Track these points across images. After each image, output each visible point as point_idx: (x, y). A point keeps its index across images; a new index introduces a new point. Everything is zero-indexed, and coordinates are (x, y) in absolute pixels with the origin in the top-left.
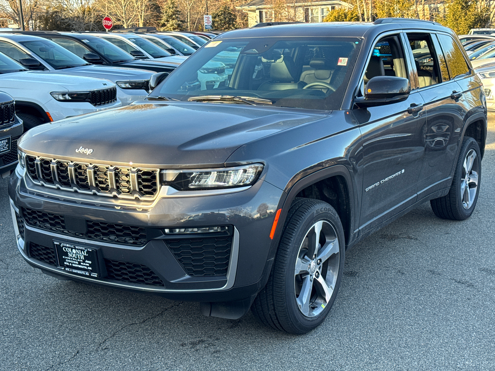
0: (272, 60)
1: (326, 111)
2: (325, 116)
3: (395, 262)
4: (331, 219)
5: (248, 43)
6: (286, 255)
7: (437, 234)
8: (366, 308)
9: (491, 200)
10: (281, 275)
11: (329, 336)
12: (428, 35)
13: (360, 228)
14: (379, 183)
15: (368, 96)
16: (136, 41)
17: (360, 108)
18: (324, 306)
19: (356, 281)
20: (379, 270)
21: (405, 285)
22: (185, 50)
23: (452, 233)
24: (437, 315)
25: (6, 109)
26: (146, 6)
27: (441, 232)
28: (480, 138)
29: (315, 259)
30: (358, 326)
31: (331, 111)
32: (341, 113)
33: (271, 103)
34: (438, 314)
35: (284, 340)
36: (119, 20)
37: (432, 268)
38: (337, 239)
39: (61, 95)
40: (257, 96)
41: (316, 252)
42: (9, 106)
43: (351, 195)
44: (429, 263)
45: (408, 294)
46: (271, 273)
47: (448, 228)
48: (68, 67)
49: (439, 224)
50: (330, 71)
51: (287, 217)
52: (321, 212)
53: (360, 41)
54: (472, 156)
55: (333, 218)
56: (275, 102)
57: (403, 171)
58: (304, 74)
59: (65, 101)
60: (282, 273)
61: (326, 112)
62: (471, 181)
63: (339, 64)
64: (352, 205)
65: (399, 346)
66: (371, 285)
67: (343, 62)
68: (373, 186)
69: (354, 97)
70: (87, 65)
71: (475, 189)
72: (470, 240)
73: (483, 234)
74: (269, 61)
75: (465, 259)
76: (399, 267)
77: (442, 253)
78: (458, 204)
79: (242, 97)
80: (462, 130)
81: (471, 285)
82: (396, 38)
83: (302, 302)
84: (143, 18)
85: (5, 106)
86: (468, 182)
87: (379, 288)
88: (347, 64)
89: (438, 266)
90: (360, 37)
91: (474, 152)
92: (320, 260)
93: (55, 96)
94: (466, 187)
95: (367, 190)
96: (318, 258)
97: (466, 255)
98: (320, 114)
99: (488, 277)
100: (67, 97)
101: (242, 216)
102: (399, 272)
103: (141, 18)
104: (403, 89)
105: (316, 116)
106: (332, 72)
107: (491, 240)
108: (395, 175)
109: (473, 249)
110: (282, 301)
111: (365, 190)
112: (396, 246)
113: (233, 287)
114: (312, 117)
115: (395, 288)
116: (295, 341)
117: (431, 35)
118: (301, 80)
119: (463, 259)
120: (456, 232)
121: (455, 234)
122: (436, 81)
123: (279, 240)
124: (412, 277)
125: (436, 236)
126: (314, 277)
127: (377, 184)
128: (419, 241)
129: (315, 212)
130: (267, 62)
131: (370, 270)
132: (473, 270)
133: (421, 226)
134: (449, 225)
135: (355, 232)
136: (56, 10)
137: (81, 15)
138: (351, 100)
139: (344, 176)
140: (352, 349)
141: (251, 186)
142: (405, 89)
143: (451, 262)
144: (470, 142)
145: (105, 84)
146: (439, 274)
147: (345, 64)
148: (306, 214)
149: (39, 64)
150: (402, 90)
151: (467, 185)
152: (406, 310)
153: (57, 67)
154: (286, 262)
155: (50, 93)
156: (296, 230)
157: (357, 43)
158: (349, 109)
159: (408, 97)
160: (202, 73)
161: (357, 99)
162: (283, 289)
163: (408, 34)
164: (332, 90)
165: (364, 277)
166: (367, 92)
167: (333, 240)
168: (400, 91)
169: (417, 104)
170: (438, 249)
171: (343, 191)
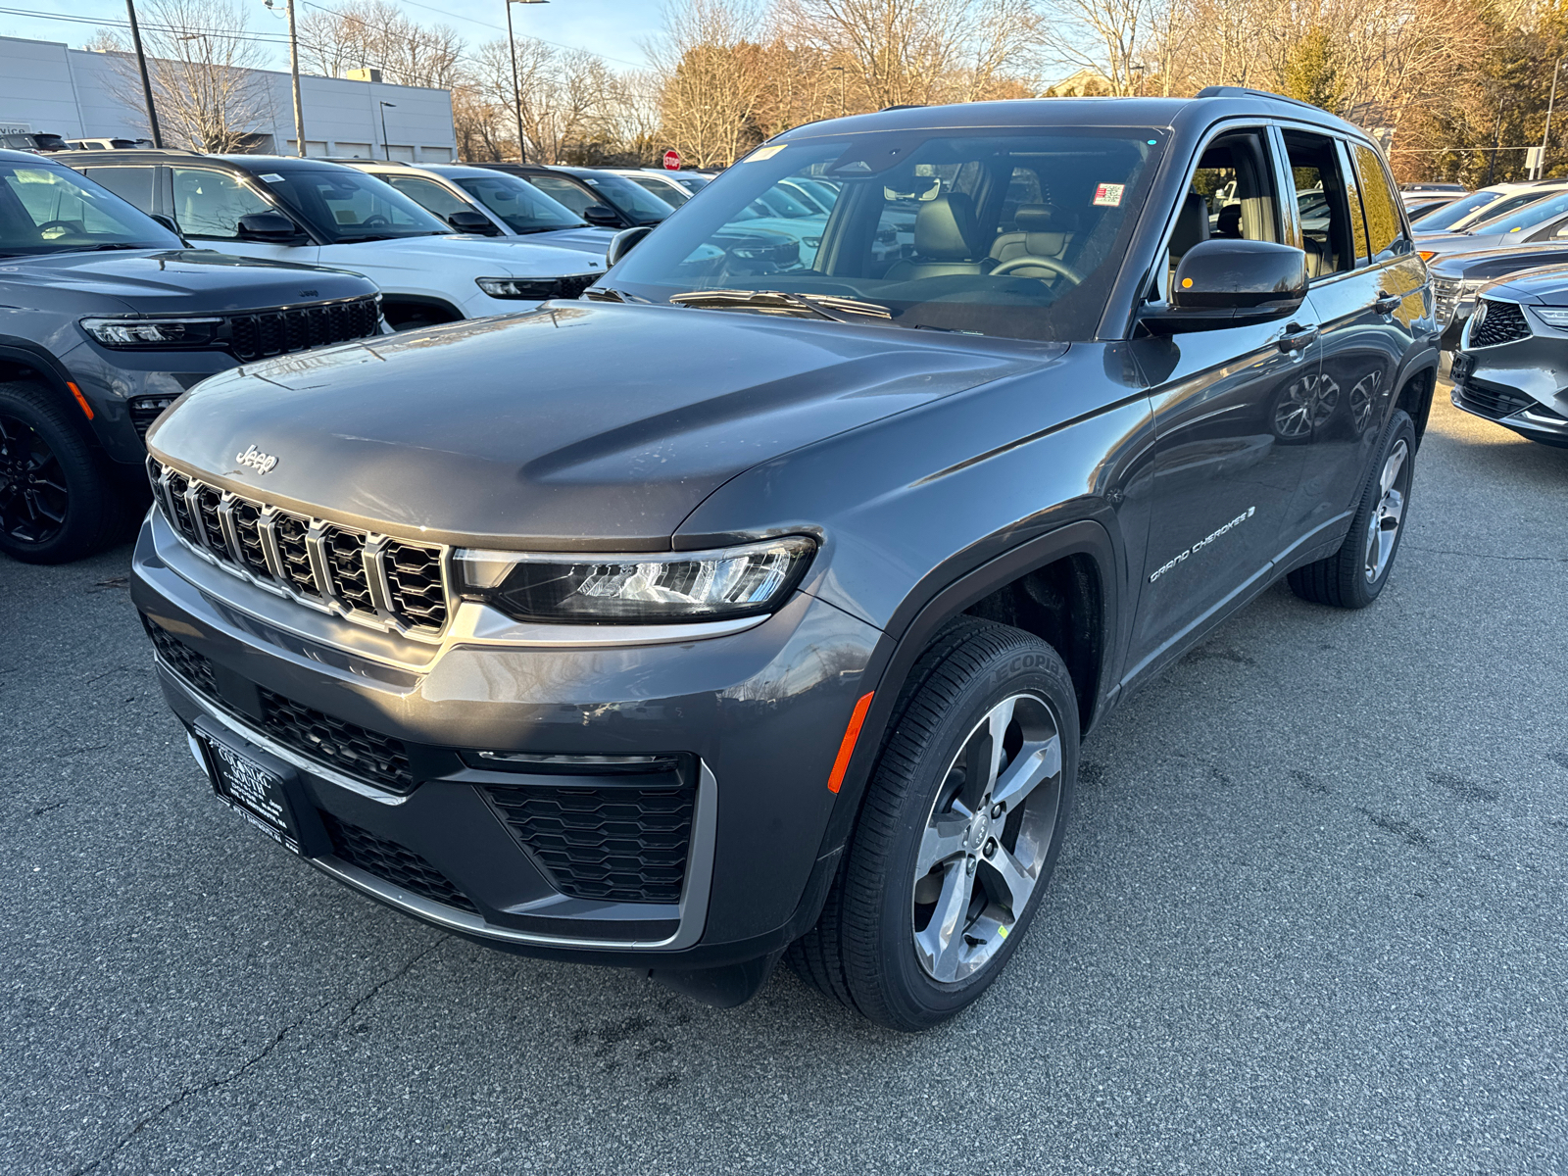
0: (910, 193)
1: (1051, 345)
2: (1046, 359)
3: (1201, 736)
4: (1045, 685)
5: (848, 146)
6: (887, 827)
7: (1300, 648)
8: (1126, 913)
9: (1416, 552)
10: (868, 892)
11: (1014, 1038)
12: (1328, 144)
13: (1124, 682)
14: (1188, 551)
15: (1181, 297)
16: (693, 185)
17: (1155, 334)
18: (1004, 932)
19: (1099, 801)
20: (1160, 765)
21: (1233, 826)
22: (790, 208)
23: (1337, 647)
24: (1339, 962)
25: (354, 312)
26: (739, 132)
27: (1309, 641)
28: (1416, 411)
29: (984, 808)
30: (1102, 995)
31: (1067, 343)
32: (1097, 350)
33: (888, 316)
34: (1341, 958)
35: (877, 1041)
36: (692, 157)
37: (1303, 765)
38: (1057, 736)
39: (499, 285)
40: (854, 294)
41: (989, 788)
42: (361, 307)
43: (1108, 605)
44: (1292, 747)
45: (1244, 864)
46: (836, 878)
47: (1326, 631)
48: (543, 230)
49: (1303, 619)
50: (1063, 235)
51: (901, 698)
52: (1011, 675)
53: (1162, 140)
54: (1399, 456)
55: (1050, 681)
56: (902, 312)
57: (1252, 510)
58: (999, 242)
59: (508, 296)
60: (872, 885)
61: (1051, 347)
62: (1387, 515)
63: (1099, 201)
64: (1108, 630)
65: (1234, 1110)
66: (1139, 821)
67: (1110, 195)
68: (1170, 564)
69: (1139, 303)
70: (583, 226)
71: (1393, 532)
72: (1387, 672)
73: (1415, 654)
74: (901, 197)
75: (1384, 737)
76: (1212, 755)
77: (1321, 711)
78: (1357, 574)
79: (810, 297)
80: (1391, 394)
81: (1416, 838)
82: (1254, 139)
83: (936, 945)
84: (733, 154)
85: (350, 307)
86: (1380, 518)
87: (1163, 831)
88: (1121, 202)
89: (1315, 758)
90: (1163, 127)
91: (1404, 446)
92: (1003, 805)
93: (487, 286)
94: (1377, 530)
95: (1154, 577)
96: (995, 801)
97: (1386, 721)
98: (1029, 353)
99: (1461, 809)
100: (513, 289)
101: (742, 699)
102: (1215, 775)
103: (731, 153)
104: (1287, 283)
105: (1022, 360)
106: (1069, 238)
107: (1439, 673)
108: (1230, 525)
109: (1399, 702)
110: (867, 965)
111: (1150, 579)
112: (1200, 682)
113: (698, 942)
114: (1007, 362)
115: (1208, 838)
116: (910, 1054)
117: (1336, 142)
118: (992, 255)
119: (1380, 735)
120: (1346, 643)
121: (1344, 649)
122: (1331, 266)
123: (861, 795)
124: (1250, 796)
125: (1300, 653)
126: (980, 856)
127: (1181, 557)
128: (1259, 667)
129: (993, 676)
130: (897, 199)
131: (1136, 764)
132: (1412, 778)
133: (1259, 622)
134: (1328, 623)
135: (1110, 695)
136: (595, 141)
137: (635, 150)
138: (1129, 312)
139: (1093, 554)
140: (1085, 1111)
141: (770, 615)
142: (1294, 282)
143: (1350, 745)
144: (1400, 423)
145: (595, 264)
146: (1323, 789)
147: (1116, 203)
148: (962, 687)
149: (488, 223)
150: (1283, 284)
151: (1379, 526)
152: (1245, 930)
153: (520, 230)
154: (886, 853)
155: (476, 280)
156: (924, 744)
157: (1152, 142)
158: (1121, 338)
159: (1298, 307)
160: (809, 246)
161: (1147, 308)
162: (870, 933)
163: (1285, 131)
164: (1070, 282)
165: (1122, 786)
166: (1181, 286)
167: (1044, 742)
168: (1276, 287)
169: (1302, 325)
170: (1309, 697)
171: (1084, 592)
